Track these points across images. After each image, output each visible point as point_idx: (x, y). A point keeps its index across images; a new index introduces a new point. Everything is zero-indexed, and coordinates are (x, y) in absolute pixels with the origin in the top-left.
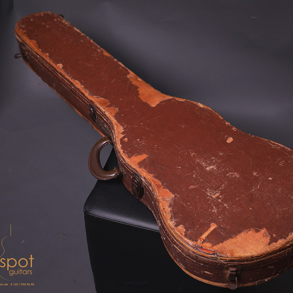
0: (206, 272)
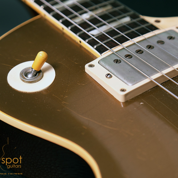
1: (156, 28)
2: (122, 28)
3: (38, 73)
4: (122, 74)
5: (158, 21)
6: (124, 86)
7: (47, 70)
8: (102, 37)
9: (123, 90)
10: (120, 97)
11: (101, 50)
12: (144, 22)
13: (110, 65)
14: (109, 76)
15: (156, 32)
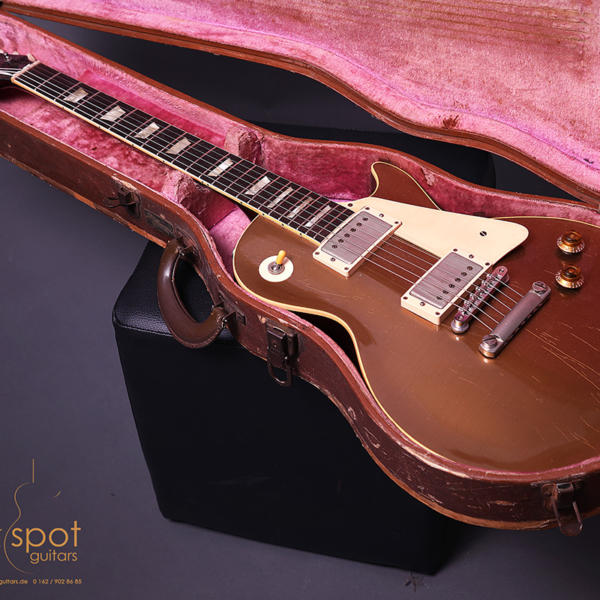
0: (499, 503)
1: (352, 212)
2: (328, 218)
3: (281, 267)
4: (342, 257)
5: (350, 205)
6: (347, 266)
7: (286, 262)
8: (315, 228)
9: (346, 269)
10: (345, 273)
11: (320, 239)
12: (341, 208)
13: (331, 251)
14: (333, 259)
15: (353, 216)
